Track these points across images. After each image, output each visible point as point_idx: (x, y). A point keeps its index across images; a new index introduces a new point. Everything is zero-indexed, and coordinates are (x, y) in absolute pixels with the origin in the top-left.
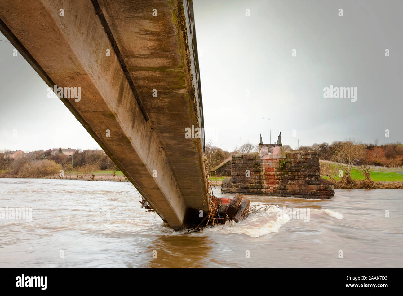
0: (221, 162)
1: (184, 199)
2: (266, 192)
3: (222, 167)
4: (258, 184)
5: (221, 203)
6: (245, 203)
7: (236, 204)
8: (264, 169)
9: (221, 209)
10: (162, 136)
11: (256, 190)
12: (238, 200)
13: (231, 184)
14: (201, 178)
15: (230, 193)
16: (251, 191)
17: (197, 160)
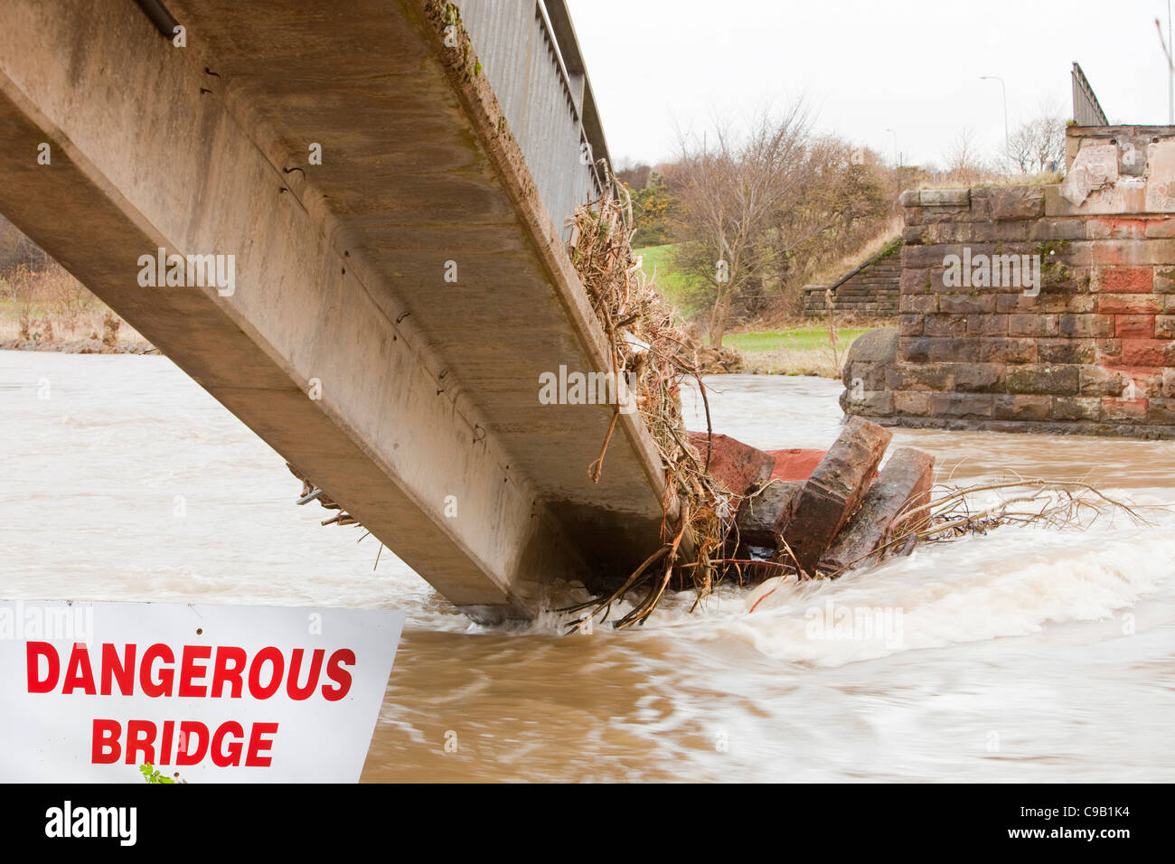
0: (874, 236)
1: (511, 450)
2: (1102, 413)
3: (878, 260)
4: (1057, 368)
5: (763, 474)
6: (905, 472)
7: (845, 480)
8: (1094, 275)
9: (764, 507)
10: (285, 109)
11: (1044, 402)
12: (858, 454)
13: (904, 364)
14: (564, 329)
15: (895, 420)
16: (1016, 409)
17: (508, 231)
